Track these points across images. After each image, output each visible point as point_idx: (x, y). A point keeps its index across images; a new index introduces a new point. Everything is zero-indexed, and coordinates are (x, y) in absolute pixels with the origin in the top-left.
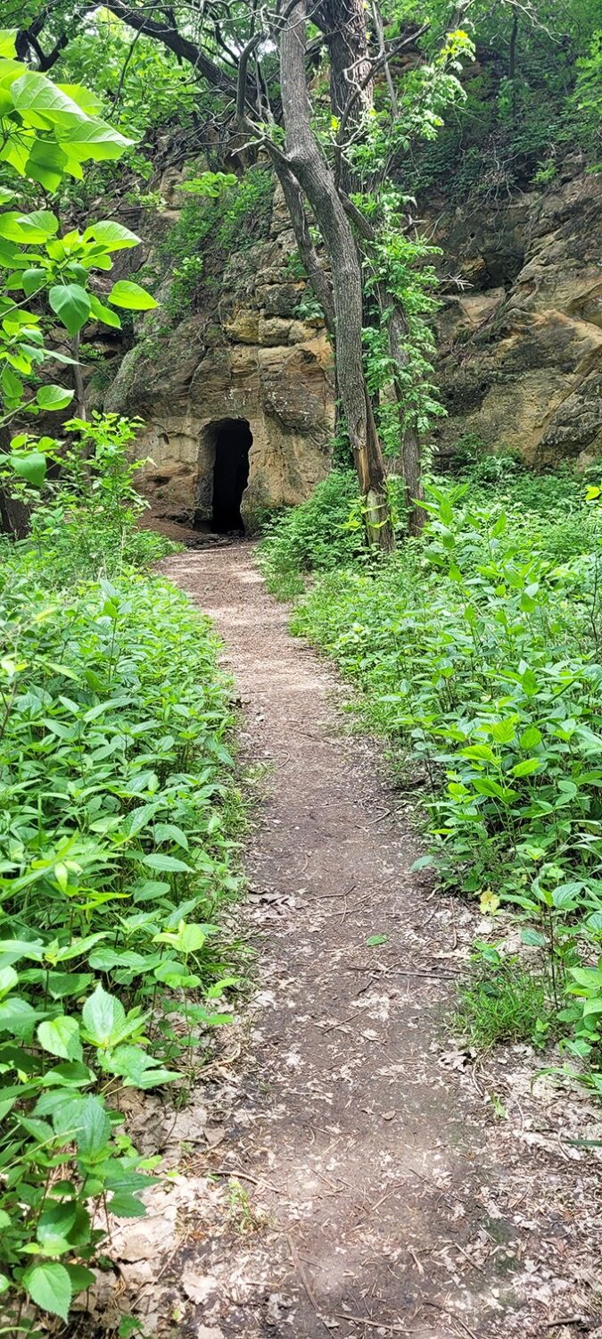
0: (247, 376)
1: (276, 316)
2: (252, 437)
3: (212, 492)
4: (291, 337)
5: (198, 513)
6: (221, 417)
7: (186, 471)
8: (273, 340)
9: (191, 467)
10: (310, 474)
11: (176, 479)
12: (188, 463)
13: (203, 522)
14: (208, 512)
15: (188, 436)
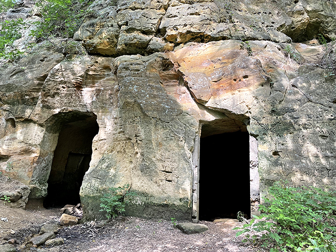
0: (101, 78)
1: (137, 30)
2: (98, 128)
3: (49, 171)
4: (151, 47)
5: (33, 190)
6: (70, 109)
7: (27, 152)
8: (132, 49)
9: (33, 148)
10: (167, 164)
11: (15, 158)
12: (30, 145)
13: (38, 199)
14: (43, 190)
15: (35, 123)
